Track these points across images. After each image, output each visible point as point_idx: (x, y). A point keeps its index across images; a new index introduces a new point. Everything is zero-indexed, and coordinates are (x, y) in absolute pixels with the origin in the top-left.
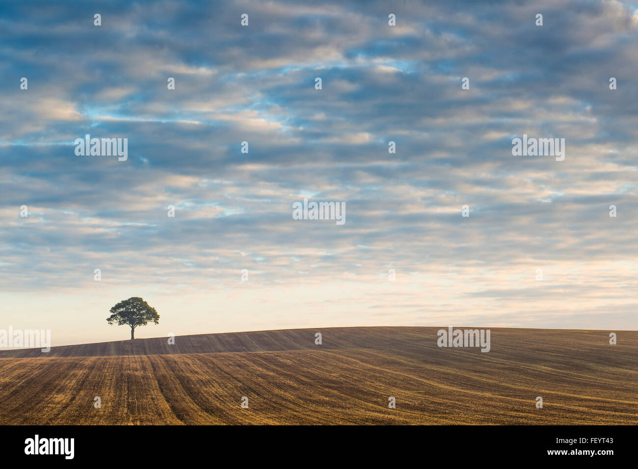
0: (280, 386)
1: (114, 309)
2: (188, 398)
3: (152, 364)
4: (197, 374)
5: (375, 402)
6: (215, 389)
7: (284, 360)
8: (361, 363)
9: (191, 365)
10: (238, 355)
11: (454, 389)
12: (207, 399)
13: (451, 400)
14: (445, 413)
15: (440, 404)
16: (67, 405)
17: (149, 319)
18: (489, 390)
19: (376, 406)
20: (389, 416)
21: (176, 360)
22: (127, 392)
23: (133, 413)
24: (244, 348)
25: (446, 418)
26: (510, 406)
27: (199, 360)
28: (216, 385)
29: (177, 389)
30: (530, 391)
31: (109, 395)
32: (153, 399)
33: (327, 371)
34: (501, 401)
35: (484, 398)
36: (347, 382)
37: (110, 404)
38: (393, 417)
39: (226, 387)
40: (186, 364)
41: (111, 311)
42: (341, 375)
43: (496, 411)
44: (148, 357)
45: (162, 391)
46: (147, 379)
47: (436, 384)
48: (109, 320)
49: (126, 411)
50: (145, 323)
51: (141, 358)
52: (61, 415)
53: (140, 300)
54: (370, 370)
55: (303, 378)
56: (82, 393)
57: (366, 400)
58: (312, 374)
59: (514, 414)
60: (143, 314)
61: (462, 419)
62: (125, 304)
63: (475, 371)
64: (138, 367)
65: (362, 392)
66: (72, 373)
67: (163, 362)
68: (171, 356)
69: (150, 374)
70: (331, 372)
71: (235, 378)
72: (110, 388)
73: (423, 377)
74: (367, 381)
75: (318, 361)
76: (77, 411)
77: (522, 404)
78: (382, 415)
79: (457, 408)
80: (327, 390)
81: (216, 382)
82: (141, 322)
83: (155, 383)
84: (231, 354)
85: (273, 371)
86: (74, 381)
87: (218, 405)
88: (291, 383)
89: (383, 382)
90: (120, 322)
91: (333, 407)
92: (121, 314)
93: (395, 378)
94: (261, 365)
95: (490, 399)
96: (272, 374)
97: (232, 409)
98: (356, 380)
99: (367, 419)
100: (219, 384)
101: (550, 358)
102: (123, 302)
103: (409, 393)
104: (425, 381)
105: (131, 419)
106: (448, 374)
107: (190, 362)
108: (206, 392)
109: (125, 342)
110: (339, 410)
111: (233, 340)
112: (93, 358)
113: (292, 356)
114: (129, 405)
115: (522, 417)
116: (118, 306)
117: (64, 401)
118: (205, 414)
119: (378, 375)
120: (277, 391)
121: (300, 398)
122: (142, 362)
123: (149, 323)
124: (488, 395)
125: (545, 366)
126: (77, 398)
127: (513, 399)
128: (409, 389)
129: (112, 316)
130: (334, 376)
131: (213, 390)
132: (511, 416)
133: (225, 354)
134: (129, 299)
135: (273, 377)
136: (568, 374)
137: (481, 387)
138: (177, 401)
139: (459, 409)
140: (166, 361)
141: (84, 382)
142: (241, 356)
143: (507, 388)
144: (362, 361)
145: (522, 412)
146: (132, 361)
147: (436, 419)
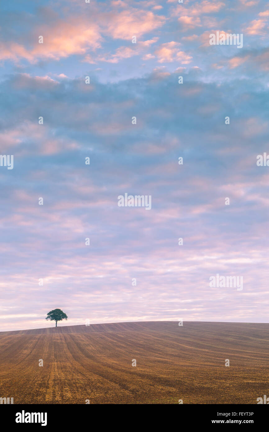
0: (119, 347)
1: (48, 314)
2: (80, 352)
3: (65, 337)
4: (84, 341)
5: (159, 353)
6: (91, 348)
7: (121, 336)
8: (153, 337)
9: (81, 338)
10: (101, 333)
11: (193, 348)
12: (88, 352)
13: (191, 353)
14: (189, 358)
15: (187, 354)
16: (28, 355)
17: (64, 318)
18: (207, 349)
19: (159, 355)
20: (165, 360)
21: (75, 335)
22: (54, 349)
23: (56, 358)
24: (103, 330)
25: (189, 360)
26: (217, 355)
27: (84, 335)
28: (91, 346)
29: (75, 348)
30: (225, 349)
31: (46, 351)
32: (65, 352)
33: (138, 340)
34: (213, 353)
35: (205, 352)
36: (147, 345)
37: (47, 354)
38: (167, 360)
39: (96, 347)
40: (79, 337)
41: (47, 315)
42: (144, 342)
43: (211, 357)
44: (63, 334)
45: (69, 349)
46: (63, 344)
47: (185, 346)
48: (46, 318)
49: (53, 357)
50: (61, 320)
51: (60, 334)
52: (26, 359)
53: (59, 310)
54: (157, 340)
55: (128, 343)
56: (35, 350)
57: (155, 353)
58: (132, 341)
59: (218, 358)
60: (61, 316)
61: (196, 361)
62: (53, 312)
63: (201, 340)
64: (59, 339)
65: (153, 349)
66: (30, 341)
67: (69, 337)
68: (72, 334)
69: (64, 341)
70: (140, 341)
71: (100, 343)
72: (46, 348)
73: (179, 343)
74: (155, 344)
75: (134, 336)
76: (33, 357)
77: (222, 355)
78: (162, 359)
79: (194, 356)
80: (138, 348)
81: (92, 345)
82: (60, 319)
83: (65, 345)
84: (98, 333)
85: (116, 340)
86: (31, 345)
87: (93, 354)
88: (123, 345)
89: (162, 345)
90: (51, 319)
91: (141, 355)
92: (51, 316)
93: (167, 343)
94: (110, 338)
95: (208, 352)
96: (115, 341)
97: (98, 357)
98: (151, 344)
99: (156, 361)
100: (93, 346)
101: (232, 335)
102: (53, 311)
103: (173, 350)
104: (180, 344)
105: (56, 361)
106: (190, 342)
107: (80, 336)
108: (87, 349)
109: (53, 328)
110: (144, 357)
111: (99, 327)
112: (40, 335)
113: (123, 334)
114: (55, 355)
115: (221, 360)
116: (50, 313)
117: (27, 353)
118: (87, 359)
119: (160, 342)
120: (117, 349)
121: (127, 352)
122: (60, 336)
123: (63, 319)
124: (207, 350)
125: (231, 338)
126: (33, 351)
127: (218, 352)
128: (173, 348)
129: (48, 317)
130: (141, 342)
131: (90, 348)
132: (217, 360)
133: (95, 333)
134: (55, 310)
135: (115, 343)
136: (241, 342)
137: (204, 347)
138: (75, 353)
139: (195, 356)
140: (71, 336)
141: (35, 345)
142: (102, 334)
143: (215, 348)
144: (153, 336)
145: (222, 358)
146: (56, 335)
147: (185, 361)
